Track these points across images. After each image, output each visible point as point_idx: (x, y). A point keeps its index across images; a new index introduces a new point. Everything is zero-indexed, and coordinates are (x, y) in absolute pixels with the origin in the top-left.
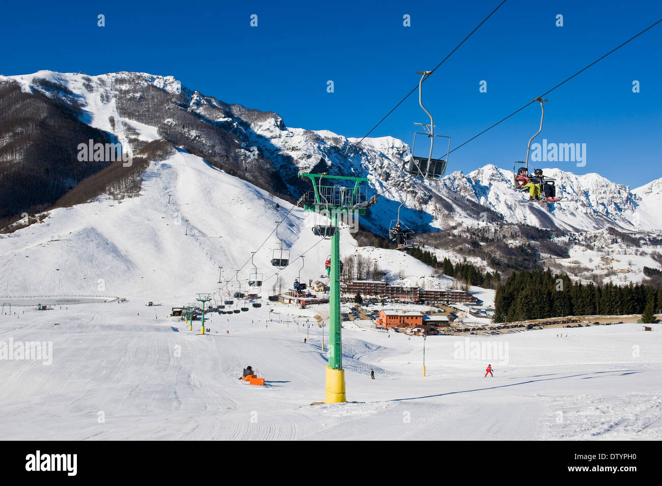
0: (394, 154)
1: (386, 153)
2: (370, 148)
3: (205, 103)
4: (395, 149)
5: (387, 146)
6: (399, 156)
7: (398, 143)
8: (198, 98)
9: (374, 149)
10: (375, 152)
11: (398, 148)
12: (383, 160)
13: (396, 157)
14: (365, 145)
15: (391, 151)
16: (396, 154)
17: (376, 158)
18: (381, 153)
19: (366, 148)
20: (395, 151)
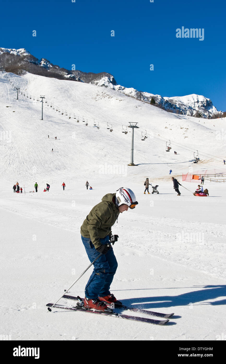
0: (200, 107)
1: (193, 106)
2: (180, 103)
3: (51, 66)
4: (200, 103)
5: (193, 101)
6: (204, 108)
7: (201, 98)
8: (45, 63)
9: (184, 104)
10: (185, 105)
11: (202, 102)
12: (192, 111)
13: (202, 109)
14: (176, 101)
15: (197, 105)
16: (201, 106)
17: (186, 110)
18: (189, 107)
19: (178, 103)
20: (200, 104)
